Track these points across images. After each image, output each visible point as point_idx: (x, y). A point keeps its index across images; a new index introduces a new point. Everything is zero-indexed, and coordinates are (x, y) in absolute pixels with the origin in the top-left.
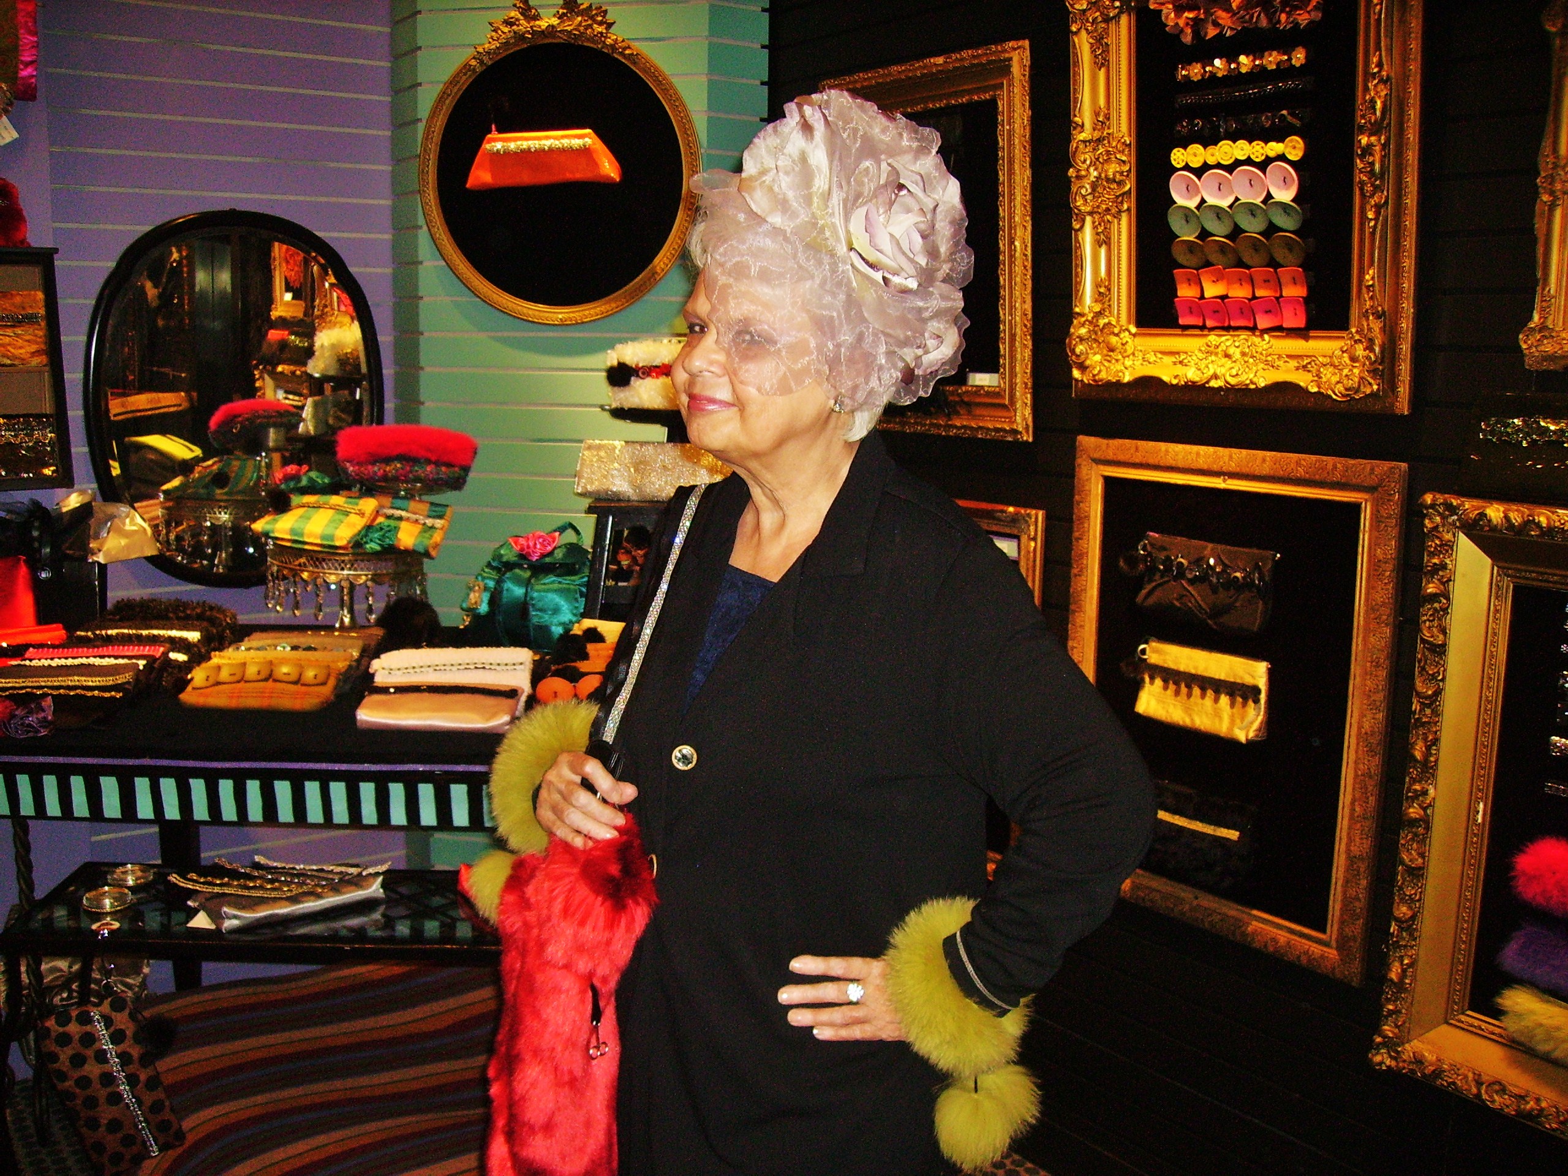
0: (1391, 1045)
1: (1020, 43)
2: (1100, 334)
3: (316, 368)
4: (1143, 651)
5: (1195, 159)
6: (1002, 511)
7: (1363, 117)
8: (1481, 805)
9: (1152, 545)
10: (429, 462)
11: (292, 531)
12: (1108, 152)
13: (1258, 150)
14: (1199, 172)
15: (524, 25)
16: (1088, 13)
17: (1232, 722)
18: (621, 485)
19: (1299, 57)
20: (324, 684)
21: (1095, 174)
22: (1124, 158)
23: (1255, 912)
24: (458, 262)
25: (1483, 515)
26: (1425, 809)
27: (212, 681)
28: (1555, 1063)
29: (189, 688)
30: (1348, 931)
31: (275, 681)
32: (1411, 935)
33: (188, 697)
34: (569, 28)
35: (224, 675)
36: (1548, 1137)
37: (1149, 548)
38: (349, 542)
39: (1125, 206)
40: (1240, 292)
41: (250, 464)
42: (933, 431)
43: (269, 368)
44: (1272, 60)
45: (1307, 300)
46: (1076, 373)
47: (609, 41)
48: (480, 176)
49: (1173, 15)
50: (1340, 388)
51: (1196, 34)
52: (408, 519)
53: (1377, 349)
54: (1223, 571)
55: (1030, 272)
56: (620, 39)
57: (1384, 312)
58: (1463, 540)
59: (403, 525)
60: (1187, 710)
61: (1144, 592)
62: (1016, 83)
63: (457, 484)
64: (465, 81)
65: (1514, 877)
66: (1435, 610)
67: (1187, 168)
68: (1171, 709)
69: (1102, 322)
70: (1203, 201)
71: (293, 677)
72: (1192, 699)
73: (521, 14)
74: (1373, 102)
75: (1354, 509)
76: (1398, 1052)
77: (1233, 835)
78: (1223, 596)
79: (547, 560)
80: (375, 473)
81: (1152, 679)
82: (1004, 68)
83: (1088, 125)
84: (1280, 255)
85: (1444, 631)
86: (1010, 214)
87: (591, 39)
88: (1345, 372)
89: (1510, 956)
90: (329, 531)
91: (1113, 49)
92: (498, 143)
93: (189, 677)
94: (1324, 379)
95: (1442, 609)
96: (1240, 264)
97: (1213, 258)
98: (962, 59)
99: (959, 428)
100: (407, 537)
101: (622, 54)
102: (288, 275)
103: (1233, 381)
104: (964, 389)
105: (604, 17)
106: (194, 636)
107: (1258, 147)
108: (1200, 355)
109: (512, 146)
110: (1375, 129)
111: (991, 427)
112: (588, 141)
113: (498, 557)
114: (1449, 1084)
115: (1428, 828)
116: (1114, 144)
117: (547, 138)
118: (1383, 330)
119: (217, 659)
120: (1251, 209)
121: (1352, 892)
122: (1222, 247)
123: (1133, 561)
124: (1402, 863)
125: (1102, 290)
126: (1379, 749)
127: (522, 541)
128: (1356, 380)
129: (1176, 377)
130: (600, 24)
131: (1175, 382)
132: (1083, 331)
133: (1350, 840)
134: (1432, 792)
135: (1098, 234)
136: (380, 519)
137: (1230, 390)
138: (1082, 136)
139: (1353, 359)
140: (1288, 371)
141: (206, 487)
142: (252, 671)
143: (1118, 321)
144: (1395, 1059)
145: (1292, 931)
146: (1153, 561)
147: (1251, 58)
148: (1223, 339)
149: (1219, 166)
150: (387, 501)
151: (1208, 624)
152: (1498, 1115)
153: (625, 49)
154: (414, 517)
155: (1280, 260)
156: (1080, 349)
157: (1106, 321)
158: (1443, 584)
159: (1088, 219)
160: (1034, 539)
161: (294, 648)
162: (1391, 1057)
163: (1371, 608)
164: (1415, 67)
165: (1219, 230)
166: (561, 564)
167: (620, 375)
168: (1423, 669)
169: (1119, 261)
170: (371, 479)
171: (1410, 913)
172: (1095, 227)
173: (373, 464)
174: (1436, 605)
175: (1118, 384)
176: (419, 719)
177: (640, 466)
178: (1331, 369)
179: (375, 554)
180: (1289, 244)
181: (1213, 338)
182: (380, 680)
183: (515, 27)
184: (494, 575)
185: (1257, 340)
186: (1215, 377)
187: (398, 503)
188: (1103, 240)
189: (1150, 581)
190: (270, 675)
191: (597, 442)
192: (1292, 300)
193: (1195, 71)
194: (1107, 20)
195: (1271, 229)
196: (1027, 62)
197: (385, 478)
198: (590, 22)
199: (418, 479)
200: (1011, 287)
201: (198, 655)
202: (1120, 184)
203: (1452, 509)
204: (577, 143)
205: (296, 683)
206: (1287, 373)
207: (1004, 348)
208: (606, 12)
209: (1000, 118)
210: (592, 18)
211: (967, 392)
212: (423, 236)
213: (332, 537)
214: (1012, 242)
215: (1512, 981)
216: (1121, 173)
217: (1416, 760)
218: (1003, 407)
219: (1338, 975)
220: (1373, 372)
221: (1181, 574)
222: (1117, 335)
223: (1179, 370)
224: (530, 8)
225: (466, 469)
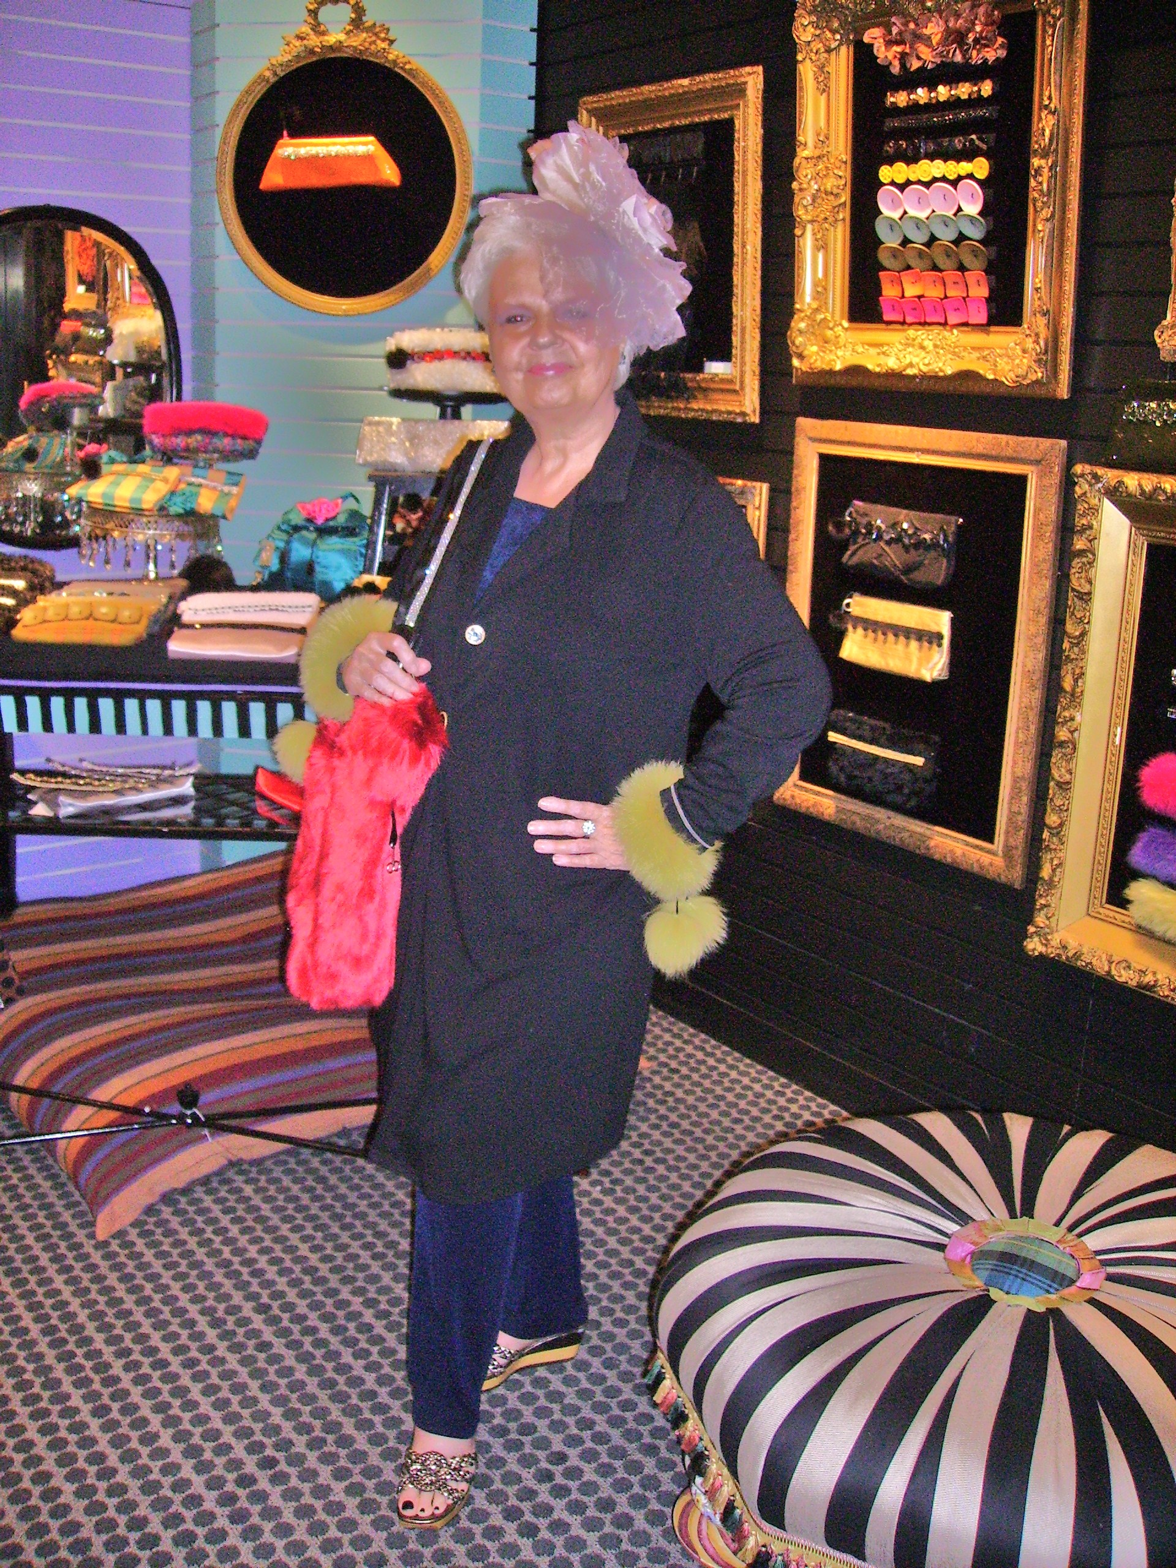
0: (1041, 934)
1: (755, 68)
2: (818, 330)
3: (115, 355)
4: (848, 605)
5: (900, 176)
6: (732, 484)
7: (1036, 142)
8: (1119, 730)
9: (857, 511)
10: (226, 435)
11: (104, 495)
12: (827, 168)
13: (952, 169)
14: (902, 187)
15: (314, 41)
16: (812, 45)
17: (920, 664)
18: (397, 458)
19: (987, 88)
20: (138, 623)
21: (816, 187)
22: (840, 174)
23: (937, 828)
24: (252, 257)
25: (1121, 483)
26: (1072, 732)
27: (39, 620)
28: (1168, 942)
29: (19, 625)
30: (1012, 842)
31: (96, 620)
32: (1060, 840)
33: (18, 633)
34: (354, 44)
35: (50, 614)
36: (1163, 1006)
37: (854, 515)
38: (155, 505)
39: (841, 216)
40: (934, 292)
41: (57, 441)
42: (674, 414)
43: (62, 357)
44: (964, 90)
45: (989, 300)
46: (796, 362)
47: (391, 57)
48: (273, 178)
49: (883, 48)
50: (1012, 375)
51: (903, 66)
52: (207, 486)
53: (1042, 343)
54: (915, 533)
55: (759, 273)
56: (401, 55)
57: (1048, 311)
58: (1107, 504)
59: (203, 491)
60: (883, 655)
61: (849, 553)
62: (751, 105)
63: (252, 454)
64: (260, 90)
65: (1139, 788)
66: (1083, 563)
67: (893, 183)
68: (870, 654)
69: (820, 317)
70: (905, 212)
71: (112, 617)
72: (887, 645)
73: (312, 29)
74: (1043, 130)
75: (1022, 480)
76: (1047, 940)
77: (919, 761)
78: (913, 556)
79: (331, 523)
80: (178, 445)
81: (855, 628)
82: (740, 91)
83: (810, 144)
84: (967, 260)
85: (1090, 582)
86: (743, 221)
87: (375, 54)
88: (1017, 361)
89: (1137, 856)
90: (137, 495)
91: (833, 76)
92: (290, 148)
93: (18, 617)
94: (999, 368)
95: (1089, 563)
96: (935, 268)
97: (912, 263)
98: (705, 82)
99: (697, 411)
100: (206, 503)
101: (402, 68)
102: (81, 268)
103: (925, 369)
104: (701, 376)
105: (387, 34)
106: (20, 584)
107: (951, 167)
108: (900, 347)
109: (303, 151)
110: (1045, 155)
111: (723, 409)
112: (371, 148)
113: (287, 522)
114: (1087, 964)
115: (1074, 748)
116: (832, 161)
117: (334, 144)
118: (1047, 325)
119: (42, 601)
120: (945, 221)
121: (1015, 809)
122: (920, 253)
123: (839, 526)
124: (1053, 779)
125: (819, 289)
126: (1039, 685)
127: (309, 507)
128: (1025, 368)
129: (879, 365)
130: (384, 40)
131: (878, 370)
132: (802, 325)
133: (1015, 763)
134: (1078, 718)
135: (817, 240)
136: (182, 486)
137: (924, 377)
138: (806, 153)
139: (1024, 351)
140: (971, 361)
141: (17, 461)
142: (75, 611)
143: (833, 317)
144: (1046, 945)
145: (967, 844)
146: (857, 524)
147: (948, 88)
148: (920, 333)
149: (919, 182)
150: (189, 470)
151: (901, 581)
152: (1123, 988)
153: (406, 63)
154: (213, 484)
155: (966, 264)
156: (799, 340)
157: (822, 316)
158: (1090, 541)
159: (809, 227)
160: (759, 508)
161: (111, 594)
162: (1043, 944)
163: (1035, 565)
164: (1079, 101)
165: (919, 238)
166: (343, 528)
167: (398, 359)
168: (1073, 614)
169: (835, 263)
170: (174, 450)
171: (1059, 821)
172: (814, 234)
173: (177, 435)
174: (1084, 560)
175: (831, 373)
176: (223, 650)
177: (414, 439)
178: (1005, 359)
179: (179, 516)
180: (975, 253)
181: (911, 332)
182: (186, 618)
183: (305, 42)
184: (284, 537)
185: (947, 334)
186: (911, 365)
187: (198, 471)
188: (822, 245)
189: (855, 543)
190: (91, 615)
191: (377, 418)
192: (977, 299)
193: (901, 99)
194: (829, 51)
195: (961, 238)
196: (761, 86)
197: (187, 449)
198: (374, 38)
199: (216, 451)
200: (743, 286)
201: (24, 600)
202: (837, 196)
203: (1097, 478)
204: (361, 150)
205: (113, 621)
206: (970, 363)
207: (736, 340)
208: (388, 30)
209: (736, 135)
210: (376, 34)
211: (704, 379)
212: (220, 232)
213: (140, 501)
214: (744, 246)
215: (1136, 875)
216: (838, 187)
217: (1066, 692)
218: (735, 391)
219: (1003, 879)
220: (1038, 361)
221: (879, 537)
222: (831, 329)
223: (882, 360)
224: (319, 24)
225: (259, 442)
